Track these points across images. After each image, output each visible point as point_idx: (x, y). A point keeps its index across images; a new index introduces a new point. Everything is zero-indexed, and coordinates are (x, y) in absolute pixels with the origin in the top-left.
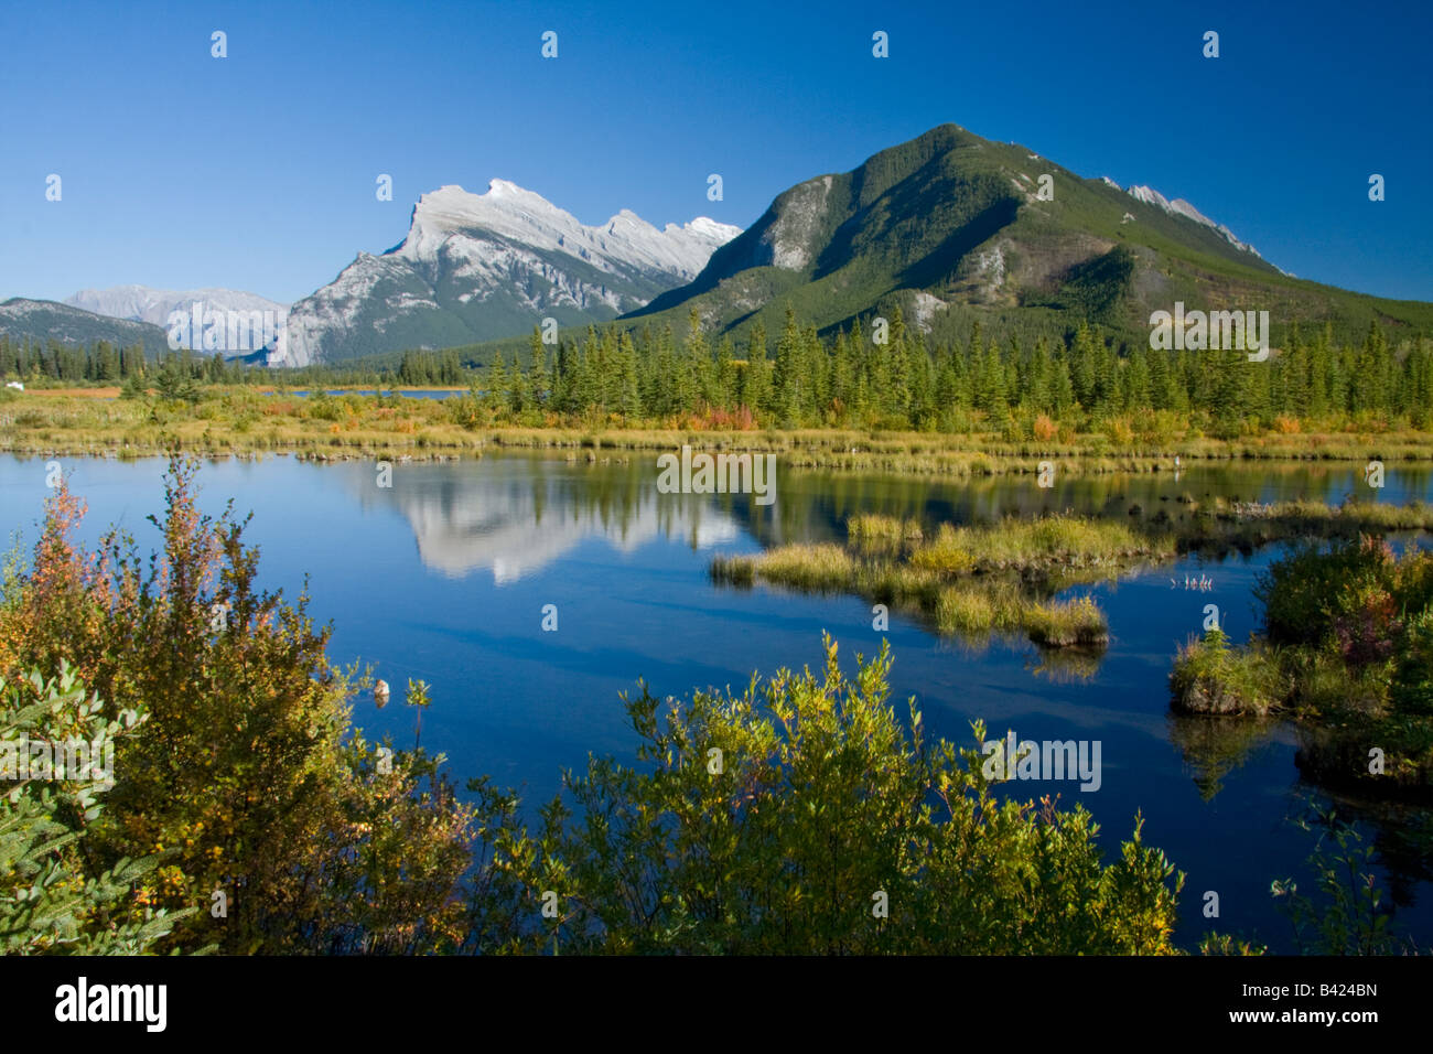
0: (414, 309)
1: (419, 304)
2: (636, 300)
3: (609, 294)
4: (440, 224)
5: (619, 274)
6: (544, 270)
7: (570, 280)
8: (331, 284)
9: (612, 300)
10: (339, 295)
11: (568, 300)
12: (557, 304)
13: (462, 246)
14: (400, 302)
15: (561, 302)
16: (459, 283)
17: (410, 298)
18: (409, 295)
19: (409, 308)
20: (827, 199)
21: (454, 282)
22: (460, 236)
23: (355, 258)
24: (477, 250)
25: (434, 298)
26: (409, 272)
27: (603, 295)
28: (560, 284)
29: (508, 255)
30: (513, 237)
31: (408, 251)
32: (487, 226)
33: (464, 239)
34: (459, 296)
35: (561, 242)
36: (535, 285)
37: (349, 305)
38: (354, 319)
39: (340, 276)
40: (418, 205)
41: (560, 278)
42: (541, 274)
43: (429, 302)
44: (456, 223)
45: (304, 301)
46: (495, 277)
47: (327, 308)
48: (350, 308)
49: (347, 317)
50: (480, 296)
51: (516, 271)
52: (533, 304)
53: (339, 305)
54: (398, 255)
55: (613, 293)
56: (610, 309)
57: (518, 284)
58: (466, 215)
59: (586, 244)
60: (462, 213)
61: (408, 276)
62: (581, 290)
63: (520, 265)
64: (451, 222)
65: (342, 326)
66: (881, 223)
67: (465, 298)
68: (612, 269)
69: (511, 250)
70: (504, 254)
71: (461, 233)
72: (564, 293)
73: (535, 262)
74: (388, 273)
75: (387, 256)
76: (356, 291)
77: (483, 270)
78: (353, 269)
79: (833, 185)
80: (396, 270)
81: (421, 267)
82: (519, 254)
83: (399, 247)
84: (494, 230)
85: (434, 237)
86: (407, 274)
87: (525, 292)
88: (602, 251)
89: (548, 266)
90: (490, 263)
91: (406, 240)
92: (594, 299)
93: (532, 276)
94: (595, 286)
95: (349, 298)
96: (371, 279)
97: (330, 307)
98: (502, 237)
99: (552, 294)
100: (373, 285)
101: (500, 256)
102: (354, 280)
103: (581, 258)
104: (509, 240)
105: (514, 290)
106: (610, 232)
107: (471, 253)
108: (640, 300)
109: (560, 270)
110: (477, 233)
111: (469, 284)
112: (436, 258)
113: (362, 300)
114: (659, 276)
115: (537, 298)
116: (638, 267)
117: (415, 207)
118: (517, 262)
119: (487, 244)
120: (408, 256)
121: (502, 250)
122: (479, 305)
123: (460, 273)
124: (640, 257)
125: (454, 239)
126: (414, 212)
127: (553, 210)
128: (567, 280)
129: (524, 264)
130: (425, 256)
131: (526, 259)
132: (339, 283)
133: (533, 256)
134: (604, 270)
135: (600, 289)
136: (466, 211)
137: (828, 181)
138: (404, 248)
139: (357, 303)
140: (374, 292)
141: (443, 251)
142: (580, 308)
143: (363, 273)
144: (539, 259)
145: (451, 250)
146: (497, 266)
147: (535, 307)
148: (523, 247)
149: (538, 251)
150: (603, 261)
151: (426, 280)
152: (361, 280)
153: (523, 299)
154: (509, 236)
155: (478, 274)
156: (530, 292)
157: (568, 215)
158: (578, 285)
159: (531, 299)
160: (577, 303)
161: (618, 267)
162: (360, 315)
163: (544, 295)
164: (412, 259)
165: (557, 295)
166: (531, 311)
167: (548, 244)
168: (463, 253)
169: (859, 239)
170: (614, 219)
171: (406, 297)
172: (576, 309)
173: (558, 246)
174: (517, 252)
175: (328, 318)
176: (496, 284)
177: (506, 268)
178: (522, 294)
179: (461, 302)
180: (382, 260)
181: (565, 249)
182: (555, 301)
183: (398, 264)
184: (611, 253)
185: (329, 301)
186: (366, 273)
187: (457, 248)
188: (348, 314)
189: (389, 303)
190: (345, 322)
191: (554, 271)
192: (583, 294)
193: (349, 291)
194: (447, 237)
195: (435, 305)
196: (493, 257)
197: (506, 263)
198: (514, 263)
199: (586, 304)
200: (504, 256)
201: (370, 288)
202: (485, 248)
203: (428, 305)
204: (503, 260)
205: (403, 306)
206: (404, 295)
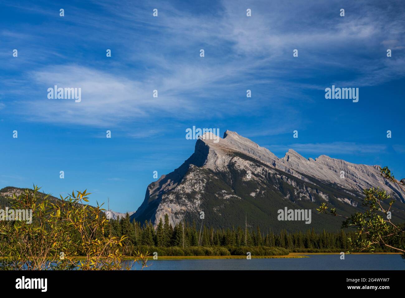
0: (231, 200)
1: (232, 197)
3: (321, 194)
4: (224, 150)
13: (241, 164)
14: (222, 196)
16: (247, 185)
17: (227, 194)
18: (225, 191)
19: (228, 200)
21: (244, 185)
29: (263, 170)
33: (240, 159)
34: (249, 193)
37: (196, 197)
38: (202, 206)
46: (262, 182)
47: (184, 199)
48: (197, 199)
50: (260, 193)
51: (270, 179)
53: (190, 197)
55: (323, 194)
63: (270, 176)
65: (195, 211)
67: (253, 194)
69: (263, 167)
71: (237, 156)
73: (276, 174)
76: (197, 188)
77: (255, 178)
80: (211, 177)
82: (267, 169)
85: (224, 157)
90: (256, 173)
93: (280, 182)
95: (194, 193)
96: (202, 181)
97: (186, 198)
99: (296, 193)
101: (259, 170)
102: (194, 181)
105: (275, 190)
106: (288, 161)
110: (243, 156)
111: (252, 186)
112: (228, 170)
113: (202, 194)
119: (251, 163)
120: (212, 169)
121: (259, 166)
122: (261, 198)
123: (245, 179)
125: (235, 159)
129: (272, 175)
130: (221, 169)
131: (271, 172)
139: (200, 196)
140: (207, 189)
141: (231, 165)
145: (236, 165)
146: (260, 176)
151: (226, 182)
152: (197, 182)
155: (253, 180)
162: (204, 203)
163: (292, 193)
165: (298, 194)
168: (242, 167)
171: (224, 193)
175: (186, 205)
176: (265, 186)
177: (264, 177)
179: (252, 197)
183: (209, 173)
185: (184, 195)
186: (199, 177)
187: (239, 164)
188: (197, 202)
189: (217, 196)
190: (196, 208)
191: (289, 180)
192: (309, 194)
193: (193, 188)
194: (231, 158)
195: (240, 198)
196: (256, 170)
197: (263, 174)
198: (267, 174)
199: (312, 199)
200: (261, 170)
201: (203, 186)
202: (250, 165)
203: (237, 198)
204: (261, 172)
205: (225, 198)
206: (223, 191)
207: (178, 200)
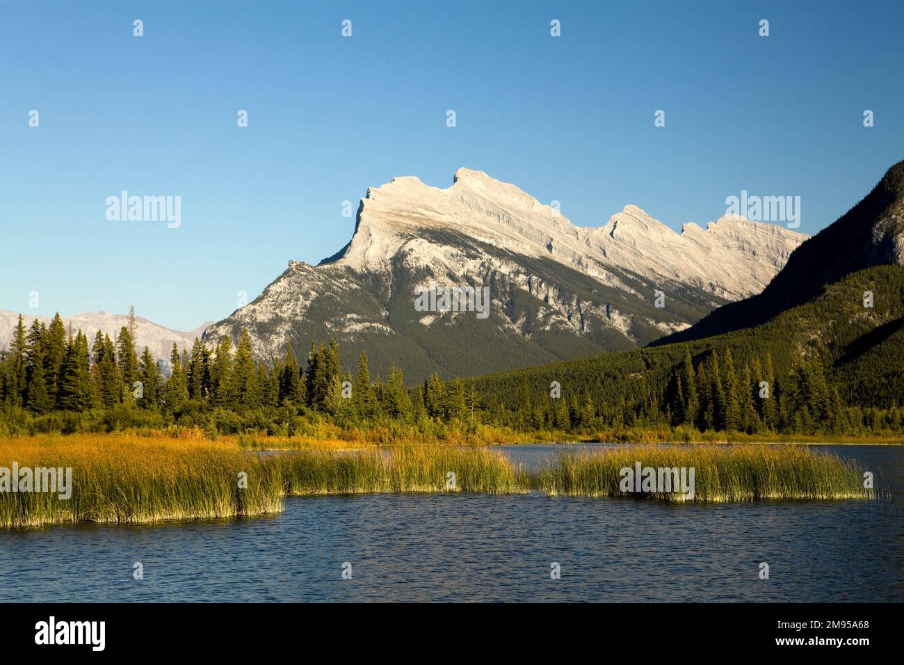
0: (362, 335)
1: (368, 328)
2: (652, 322)
3: (615, 315)
4: (394, 225)
5: (627, 289)
7: (564, 296)
8: (254, 303)
9: (619, 322)
10: (263, 317)
11: (562, 322)
12: (548, 328)
13: (424, 253)
14: (343, 325)
15: (553, 325)
17: (357, 321)
18: (355, 316)
19: (355, 333)
21: (413, 300)
22: (421, 240)
23: (287, 267)
24: (443, 259)
25: (387, 321)
26: (355, 286)
27: (609, 317)
28: (551, 302)
29: (483, 264)
30: (487, 241)
31: (353, 260)
32: (454, 227)
33: (426, 243)
35: (549, 247)
36: (516, 302)
37: (278, 329)
38: (285, 347)
39: (266, 292)
40: (365, 200)
41: (551, 294)
42: (526, 288)
43: (380, 326)
44: (414, 224)
45: (219, 324)
47: (248, 334)
48: (278, 334)
49: (274, 345)
50: (446, 317)
51: (494, 284)
52: (516, 328)
53: (264, 330)
54: (340, 264)
55: (621, 314)
56: (616, 333)
57: (496, 301)
58: (426, 213)
59: (581, 250)
60: (420, 210)
61: (353, 291)
62: (579, 310)
63: (497, 277)
64: (409, 222)
65: (268, 357)
67: (427, 321)
68: (616, 282)
69: (486, 256)
70: (478, 261)
71: (421, 236)
72: (558, 313)
73: (517, 273)
74: (328, 288)
75: (326, 266)
76: (286, 311)
77: (450, 284)
78: (283, 283)
80: (338, 284)
81: (370, 279)
82: (496, 263)
83: (340, 255)
84: (463, 231)
85: (387, 241)
86: (351, 289)
87: (506, 312)
88: (602, 258)
89: (534, 278)
90: (459, 274)
91: (350, 244)
92: (596, 322)
93: (514, 291)
94: (596, 304)
95: (277, 320)
96: (306, 295)
97: (254, 332)
98: (474, 241)
99: (540, 315)
100: (308, 303)
101: (472, 265)
102: (284, 297)
103: (574, 267)
104: (482, 245)
105: (490, 309)
106: (612, 234)
107: (436, 261)
108: (657, 322)
109: (549, 284)
110: (441, 236)
112: (389, 268)
113: (294, 323)
114: (680, 289)
115: (522, 321)
116: (651, 278)
117: (362, 204)
118: (494, 273)
119: (455, 251)
120: (352, 267)
121: (474, 257)
122: (444, 328)
124: (652, 265)
125: (412, 243)
126: (360, 210)
127: (538, 207)
128: (559, 297)
129: (503, 275)
130: (374, 266)
131: (505, 268)
132: (265, 302)
133: (515, 266)
134: (607, 284)
135: (604, 308)
136: (427, 209)
138: (347, 255)
139: (287, 327)
140: (310, 312)
141: (399, 258)
142: (578, 333)
143: (295, 288)
144: (523, 270)
145: (409, 258)
146: (467, 279)
147: (518, 331)
148: (502, 254)
149: (519, 259)
150: (605, 272)
151: (376, 296)
152: (293, 297)
153: (504, 321)
154: (482, 239)
156: (512, 312)
157: (556, 213)
158: (574, 304)
159: (514, 321)
160: (574, 324)
161: (625, 281)
162: (292, 342)
163: (531, 316)
164: (358, 271)
165: (547, 316)
166: (514, 336)
167: (529, 249)
168: (425, 262)
170: (616, 217)
171: (352, 319)
172: (574, 334)
173: (546, 252)
174: (493, 260)
177: (480, 280)
178: (501, 315)
179: (423, 326)
180: (320, 272)
181: (555, 256)
182: (545, 323)
183: (341, 277)
184: (613, 261)
185: (252, 325)
186: (300, 288)
187: (417, 256)
188: (276, 341)
189: (329, 326)
190: (271, 352)
191: (543, 285)
192: (581, 315)
193: (278, 311)
194: (403, 241)
195: (389, 329)
196: (463, 266)
197: (479, 274)
198: (490, 274)
199: (585, 327)
200: (478, 266)
201: (305, 307)
202: (452, 255)
203: (381, 330)
204: (477, 271)
205: (348, 330)
206: (348, 316)
207: (236, 336)
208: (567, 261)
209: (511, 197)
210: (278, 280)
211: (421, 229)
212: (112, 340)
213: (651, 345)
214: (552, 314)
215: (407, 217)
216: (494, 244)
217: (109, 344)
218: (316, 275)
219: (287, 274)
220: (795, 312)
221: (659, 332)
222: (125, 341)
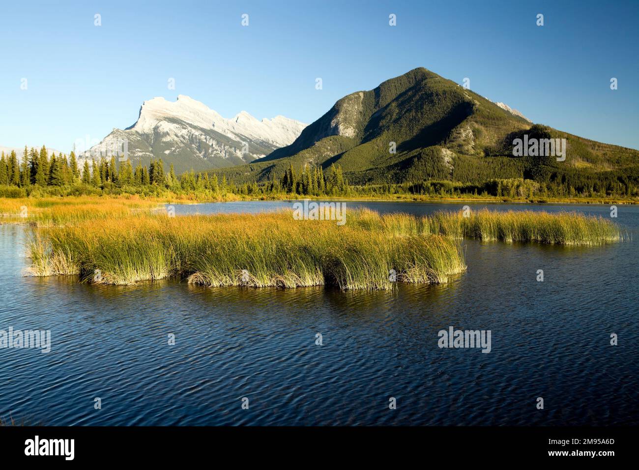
0: (142, 157)
1: (144, 154)
2: (251, 154)
3: (238, 151)
4: (155, 115)
5: (242, 142)
6: (206, 139)
7: (219, 144)
9: (239, 154)
11: (218, 154)
12: (213, 156)
13: (165, 127)
14: (134, 153)
15: (215, 155)
16: (164, 145)
17: (140, 152)
18: (139, 150)
19: (139, 157)
20: (362, 103)
21: (162, 144)
22: (164, 121)
23: (112, 131)
24: (173, 129)
25: (152, 152)
26: (139, 138)
27: (235, 152)
28: (214, 146)
29: (188, 131)
30: (190, 123)
31: (138, 128)
32: (177, 117)
33: (167, 123)
34: (164, 151)
35: (213, 125)
36: (202, 146)
39: (104, 140)
40: (143, 106)
41: (214, 143)
42: (205, 141)
44: (162, 115)
46: (182, 142)
50: (174, 151)
51: (192, 139)
52: (201, 155)
54: (133, 130)
55: (240, 151)
56: (239, 158)
57: (193, 145)
58: (167, 111)
59: (225, 127)
60: (165, 110)
61: (139, 140)
62: (224, 149)
63: (194, 136)
64: (160, 115)
66: (395, 114)
67: (167, 152)
68: (238, 139)
69: (190, 128)
70: (187, 130)
71: (165, 120)
72: (216, 150)
73: (202, 135)
74: (129, 139)
75: (128, 131)
77: (176, 139)
78: (111, 137)
79: (364, 96)
80: (132, 137)
81: (145, 136)
82: (193, 131)
83: (133, 126)
84: (181, 118)
85: (151, 122)
86: (137, 139)
87: (197, 149)
88: (233, 130)
89: (208, 137)
90: (179, 135)
91: (137, 122)
92: (231, 154)
93: (200, 142)
94: (231, 147)
98: (185, 122)
99: (210, 151)
101: (184, 132)
103: (223, 133)
104: (188, 124)
105: (191, 148)
106: (237, 121)
107: (170, 130)
108: (253, 154)
109: (214, 139)
110: (173, 120)
111: (169, 145)
112: (152, 132)
114: (261, 142)
115: (203, 153)
116: (251, 138)
117: (141, 107)
118: (193, 135)
119: (178, 126)
120: (138, 131)
121: (185, 129)
122: (174, 155)
123: (164, 140)
124: (251, 134)
125: (161, 123)
126: (141, 109)
127: (211, 111)
128: (217, 144)
129: (196, 136)
130: (147, 131)
131: (197, 133)
133: (201, 132)
134: (235, 140)
135: (234, 149)
136: (167, 110)
137: (362, 95)
138: (135, 126)
141: (156, 128)
142: (224, 158)
143: (116, 138)
144: (203, 134)
145: (160, 128)
146: (182, 136)
147: (202, 157)
148: (195, 128)
149: (202, 130)
150: (234, 135)
151: (147, 142)
153: (196, 153)
154: (188, 122)
155: (173, 140)
156: (200, 150)
157: (216, 113)
158: (223, 147)
159: (200, 153)
160: (223, 154)
161: (242, 139)
163: (207, 151)
164: (140, 133)
165: (212, 151)
166: (200, 159)
167: (207, 126)
168: (165, 130)
169: (383, 123)
170: (239, 115)
172: (222, 158)
173: (212, 128)
176: (182, 145)
177: (187, 137)
178: (195, 150)
179: (166, 154)
180: (125, 132)
181: (216, 129)
182: (212, 154)
183: (134, 135)
184: (237, 132)
187: (163, 127)
189: (129, 154)
191: (211, 140)
192: (225, 151)
194: (158, 122)
195: (152, 155)
196: (181, 132)
197: (187, 135)
198: (191, 135)
199: (227, 156)
200: (186, 132)
203: (149, 155)
204: (186, 134)
205: (136, 155)
206: (137, 150)
208: (220, 131)
209: (199, 106)
210: (109, 135)
211: (165, 117)
212: (67, 157)
213: (252, 162)
214: (214, 150)
215: (159, 113)
216: (193, 124)
217: (65, 158)
218: (124, 134)
219: (112, 133)
220: (305, 151)
221: (254, 158)
222: (73, 157)
